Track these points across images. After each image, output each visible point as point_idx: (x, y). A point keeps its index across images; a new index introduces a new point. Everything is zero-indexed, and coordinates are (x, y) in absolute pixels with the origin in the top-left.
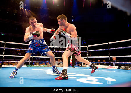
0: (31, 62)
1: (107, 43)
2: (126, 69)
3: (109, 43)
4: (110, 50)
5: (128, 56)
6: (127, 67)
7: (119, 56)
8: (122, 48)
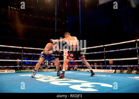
0: (21, 66)
1: (103, 46)
2: (121, 72)
3: (105, 45)
4: (106, 53)
5: (124, 59)
6: (122, 70)
7: (115, 60)
8: (117, 50)
